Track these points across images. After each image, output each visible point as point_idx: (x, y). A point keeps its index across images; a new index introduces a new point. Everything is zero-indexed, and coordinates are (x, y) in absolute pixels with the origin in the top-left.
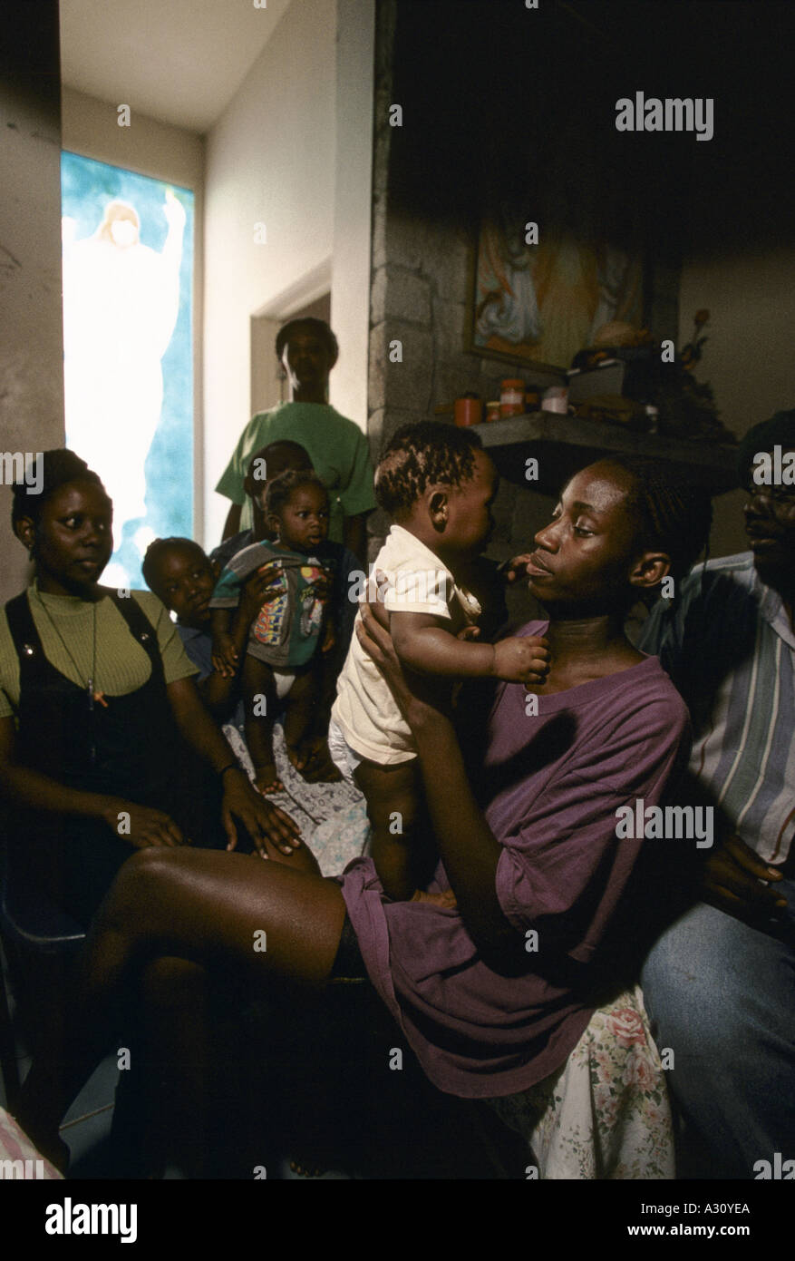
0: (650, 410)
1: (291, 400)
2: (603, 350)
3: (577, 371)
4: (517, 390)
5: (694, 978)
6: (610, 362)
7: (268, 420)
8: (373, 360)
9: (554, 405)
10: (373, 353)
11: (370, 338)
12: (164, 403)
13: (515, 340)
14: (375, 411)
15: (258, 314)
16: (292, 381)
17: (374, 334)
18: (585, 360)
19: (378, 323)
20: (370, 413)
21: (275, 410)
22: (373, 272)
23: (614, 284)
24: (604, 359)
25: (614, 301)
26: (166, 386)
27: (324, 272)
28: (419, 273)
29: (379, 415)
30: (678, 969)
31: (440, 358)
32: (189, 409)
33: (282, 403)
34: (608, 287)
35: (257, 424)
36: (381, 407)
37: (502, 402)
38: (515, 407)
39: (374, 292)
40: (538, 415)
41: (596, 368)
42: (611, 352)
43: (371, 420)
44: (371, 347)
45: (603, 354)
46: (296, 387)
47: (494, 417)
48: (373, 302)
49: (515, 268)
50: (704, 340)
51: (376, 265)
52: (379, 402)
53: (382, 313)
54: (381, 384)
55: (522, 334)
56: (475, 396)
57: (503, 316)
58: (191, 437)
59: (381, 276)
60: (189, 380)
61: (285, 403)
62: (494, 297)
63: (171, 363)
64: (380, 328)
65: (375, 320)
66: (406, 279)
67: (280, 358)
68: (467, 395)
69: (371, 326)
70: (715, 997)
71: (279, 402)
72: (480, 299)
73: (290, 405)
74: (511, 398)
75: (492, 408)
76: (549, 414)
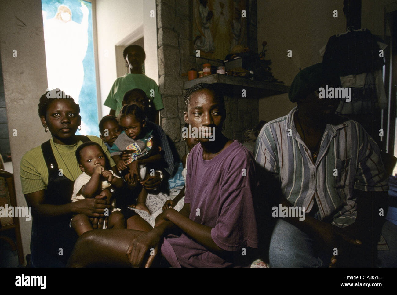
0: (251, 72)
1: (130, 72)
2: (235, 54)
3: (227, 61)
4: (208, 67)
5: (282, 249)
6: (238, 57)
7: (123, 79)
8: (160, 59)
9: (220, 71)
10: (159, 56)
11: (158, 51)
12: (85, 76)
13: (206, 51)
14: (161, 76)
15: (118, 45)
16: (130, 66)
17: (159, 50)
18: (229, 57)
19: (160, 47)
20: (159, 77)
21: (124, 76)
22: (158, 29)
23: (237, 33)
24: (235, 57)
25: (237, 39)
26: (85, 70)
27: (141, 30)
28: (174, 30)
29: (163, 77)
30: (277, 247)
31: (183, 58)
32: (94, 78)
33: (127, 74)
34: (235, 34)
35: (119, 82)
36: (163, 74)
37: (204, 71)
38: (208, 73)
39: (159, 36)
40: (216, 75)
41: (233, 60)
42: (238, 55)
43: (160, 79)
44: (159, 54)
45: (235, 55)
46: (131, 68)
47: (201, 76)
48: (158, 39)
49: (205, 28)
50: (266, 51)
51: (159, 27)
52: (163, 72)
53: (162, 43)
54: (163, 67)
55: (209, 49)
56: (195, 70)
57: (202, 44)
58: (96, 88)
59: (161, 31)
60: (94, 68)
61: (128, 74)
62: (199, 37)
63: (86, 63)
64: (161, 48)
65: (159, 46)
66: (169, 32)
67: (125, 59)
68: (191, 70)
69: (158, 47)
70: (289, 255)
71: (126, 74)
72: (194, 38)
73: (129, 74)
74: (207, 70)
75: (201, 73)
76: (219, 74)
